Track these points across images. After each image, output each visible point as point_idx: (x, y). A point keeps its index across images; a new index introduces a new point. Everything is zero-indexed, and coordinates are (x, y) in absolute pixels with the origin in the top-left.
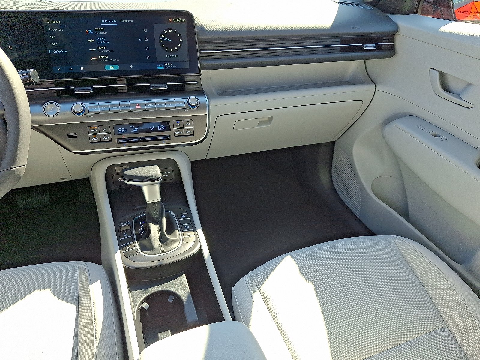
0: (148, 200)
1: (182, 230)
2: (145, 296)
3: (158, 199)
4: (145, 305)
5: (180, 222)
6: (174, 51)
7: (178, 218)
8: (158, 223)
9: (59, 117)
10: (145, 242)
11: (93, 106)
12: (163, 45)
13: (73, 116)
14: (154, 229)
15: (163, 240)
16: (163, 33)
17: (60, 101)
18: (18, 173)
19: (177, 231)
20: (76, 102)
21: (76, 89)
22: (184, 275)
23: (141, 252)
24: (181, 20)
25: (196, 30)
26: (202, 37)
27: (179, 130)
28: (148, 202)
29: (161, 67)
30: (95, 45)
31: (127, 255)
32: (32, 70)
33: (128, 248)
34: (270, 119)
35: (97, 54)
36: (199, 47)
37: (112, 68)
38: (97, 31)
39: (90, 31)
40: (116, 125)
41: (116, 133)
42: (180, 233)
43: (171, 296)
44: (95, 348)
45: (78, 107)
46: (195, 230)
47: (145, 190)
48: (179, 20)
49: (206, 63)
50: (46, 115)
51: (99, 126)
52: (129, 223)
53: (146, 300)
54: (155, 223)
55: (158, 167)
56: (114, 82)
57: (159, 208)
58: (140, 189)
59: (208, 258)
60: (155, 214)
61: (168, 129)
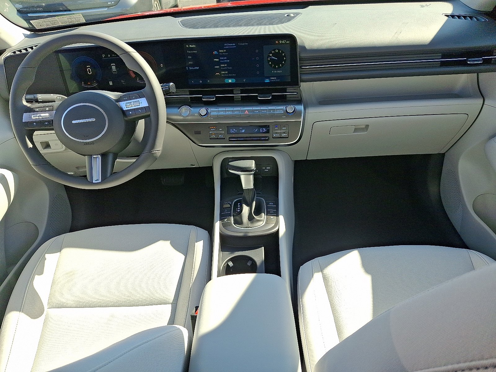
0: (244, 186)
1: (268, 213)
2: (231, 257)
3: (252, 186)
4: (231, 264)
5: (267, 208)
6: (279, 67)
7: (267, 204)
8: (250, 205)
9: (189, 118)
10: (237, 218)
11: (214, 111)
12: (270, 63)
13: (200, 117)
14: (246, 210)
15: (251, 218)
16: (271, 53)
17: (192, 105)
18: (155, 155)
19: (263, 214)
20: (202, 107)
21: (203, 97)
22: (263, 247)
23: (233, 225)
24: (286, 42)
25: (298, 50)
26: (303, 55)
27: (276, 133)
28: (244, 188)
29: (267, 81)
30: (218, 63)
31: (224, 225)
32: (171, 84)
33: (225, 220)
34: (367, 126)
35: (219, 70)
36: (300, 63)
37: (230, 81)
38: (221, 52)
39: (215, 52)
40: (229, 127)
41: (229, 133)
42: (265, 216)
43: (250, 261)
44: (191, 285)
45: (203, 111)
46: (277, 215)
47: (243, 178)
48: (284, 42)
49: (304, 77)
50: (180, 115)
51: (217, 126)
52: (230, 203)
53: (232, 260)
54: (247, 205)
55: (254, 161)
56: (231, 92)
57: (251, 194)
58: (238, 177)
59: (282, 237)
60: (248, 197)
61: (268, 132)
